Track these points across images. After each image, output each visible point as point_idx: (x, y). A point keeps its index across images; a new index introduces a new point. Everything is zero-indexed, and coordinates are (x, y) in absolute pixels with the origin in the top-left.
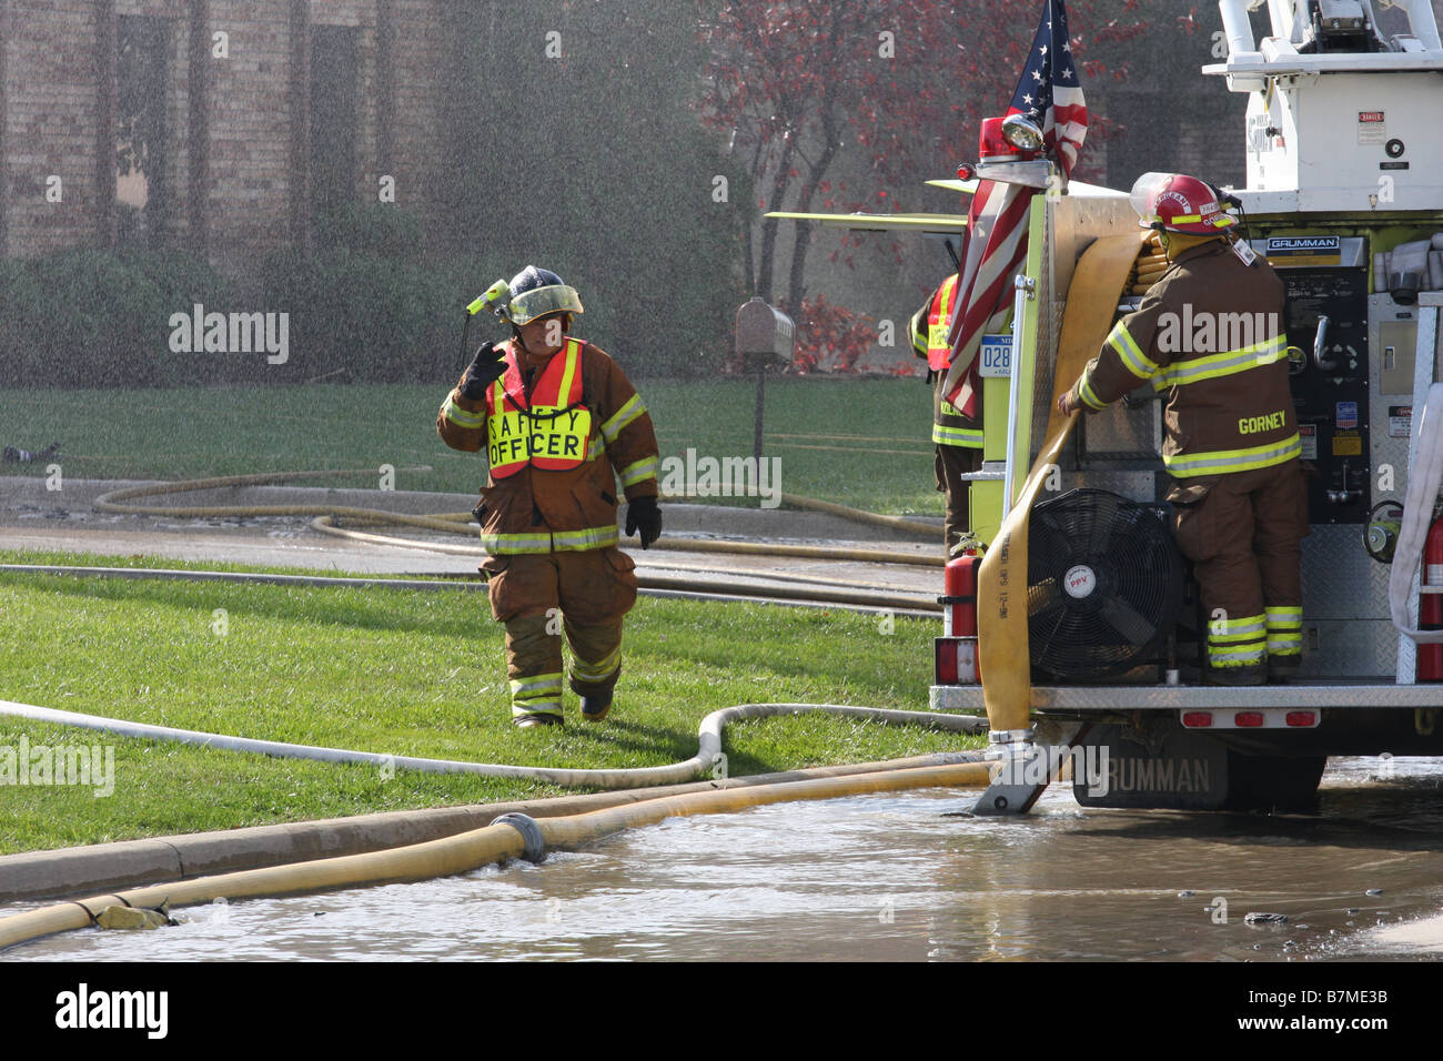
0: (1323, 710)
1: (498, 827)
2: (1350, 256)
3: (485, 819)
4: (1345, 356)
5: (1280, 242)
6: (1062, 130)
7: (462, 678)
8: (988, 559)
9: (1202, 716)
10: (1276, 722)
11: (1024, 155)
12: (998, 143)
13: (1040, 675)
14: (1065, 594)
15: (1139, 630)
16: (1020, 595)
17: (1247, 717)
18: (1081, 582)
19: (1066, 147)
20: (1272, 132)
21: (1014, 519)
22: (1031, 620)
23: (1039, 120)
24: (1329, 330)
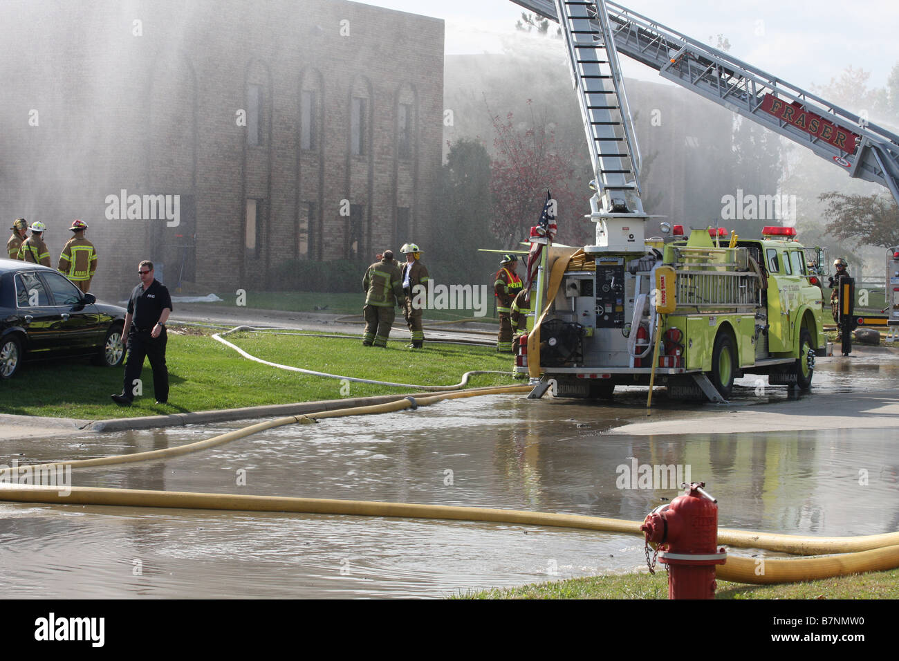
0: (612, 374)
1: (405, 400)
2: (620, 263)
3: (403, 398)
4: (619, 287)
5: (603, 259)
6: (551, 230)
7: (406, 363)
8: (530, 335)
9: (582, 375)
10: (600, 377)
11: (541, 236)
12: (535, 233)
13: (542, 365)
14: (549, 345)
15: (567, 354)
16: (538, 344)
17: (593, 375)
18: (553, 342)
19: (552, 235)
20: (602, 232)
21: (537, 326)
22: (541, 351)
23: (544, 228)
24: (615, 280)
